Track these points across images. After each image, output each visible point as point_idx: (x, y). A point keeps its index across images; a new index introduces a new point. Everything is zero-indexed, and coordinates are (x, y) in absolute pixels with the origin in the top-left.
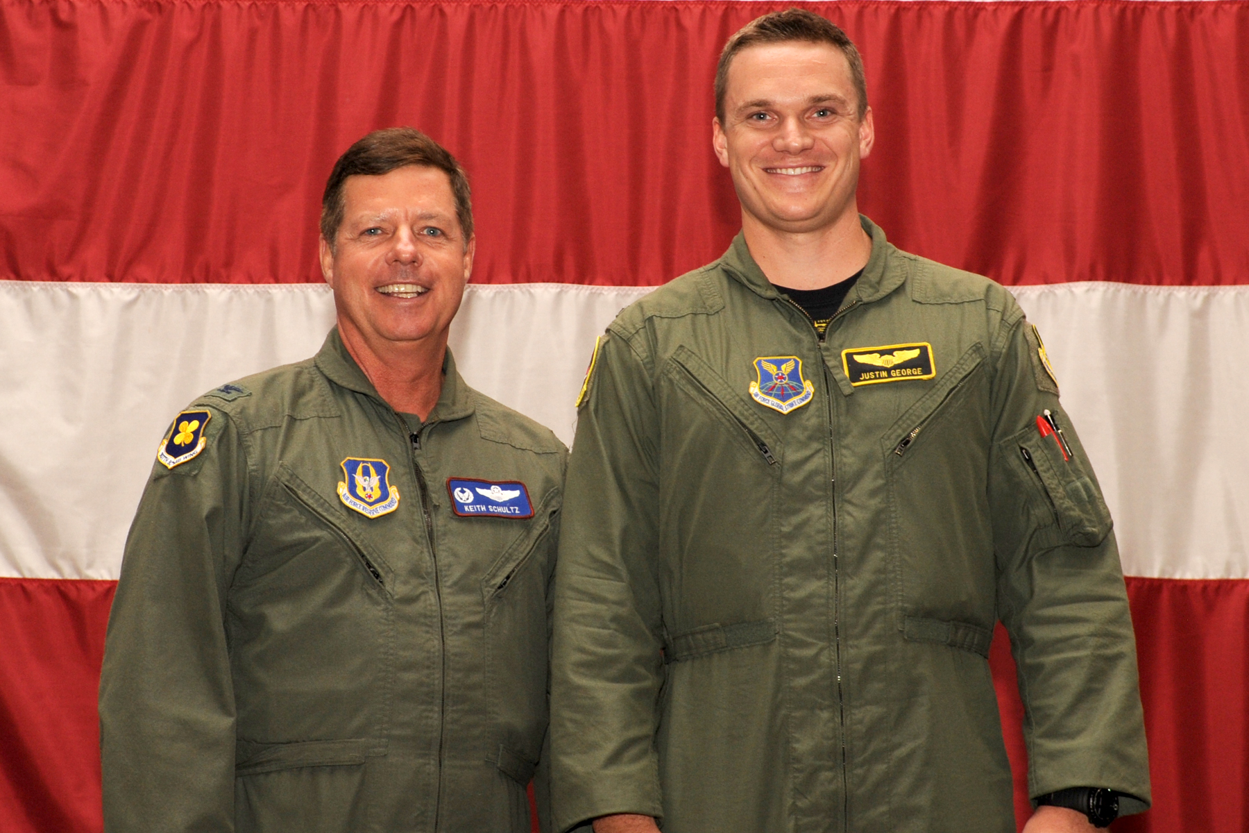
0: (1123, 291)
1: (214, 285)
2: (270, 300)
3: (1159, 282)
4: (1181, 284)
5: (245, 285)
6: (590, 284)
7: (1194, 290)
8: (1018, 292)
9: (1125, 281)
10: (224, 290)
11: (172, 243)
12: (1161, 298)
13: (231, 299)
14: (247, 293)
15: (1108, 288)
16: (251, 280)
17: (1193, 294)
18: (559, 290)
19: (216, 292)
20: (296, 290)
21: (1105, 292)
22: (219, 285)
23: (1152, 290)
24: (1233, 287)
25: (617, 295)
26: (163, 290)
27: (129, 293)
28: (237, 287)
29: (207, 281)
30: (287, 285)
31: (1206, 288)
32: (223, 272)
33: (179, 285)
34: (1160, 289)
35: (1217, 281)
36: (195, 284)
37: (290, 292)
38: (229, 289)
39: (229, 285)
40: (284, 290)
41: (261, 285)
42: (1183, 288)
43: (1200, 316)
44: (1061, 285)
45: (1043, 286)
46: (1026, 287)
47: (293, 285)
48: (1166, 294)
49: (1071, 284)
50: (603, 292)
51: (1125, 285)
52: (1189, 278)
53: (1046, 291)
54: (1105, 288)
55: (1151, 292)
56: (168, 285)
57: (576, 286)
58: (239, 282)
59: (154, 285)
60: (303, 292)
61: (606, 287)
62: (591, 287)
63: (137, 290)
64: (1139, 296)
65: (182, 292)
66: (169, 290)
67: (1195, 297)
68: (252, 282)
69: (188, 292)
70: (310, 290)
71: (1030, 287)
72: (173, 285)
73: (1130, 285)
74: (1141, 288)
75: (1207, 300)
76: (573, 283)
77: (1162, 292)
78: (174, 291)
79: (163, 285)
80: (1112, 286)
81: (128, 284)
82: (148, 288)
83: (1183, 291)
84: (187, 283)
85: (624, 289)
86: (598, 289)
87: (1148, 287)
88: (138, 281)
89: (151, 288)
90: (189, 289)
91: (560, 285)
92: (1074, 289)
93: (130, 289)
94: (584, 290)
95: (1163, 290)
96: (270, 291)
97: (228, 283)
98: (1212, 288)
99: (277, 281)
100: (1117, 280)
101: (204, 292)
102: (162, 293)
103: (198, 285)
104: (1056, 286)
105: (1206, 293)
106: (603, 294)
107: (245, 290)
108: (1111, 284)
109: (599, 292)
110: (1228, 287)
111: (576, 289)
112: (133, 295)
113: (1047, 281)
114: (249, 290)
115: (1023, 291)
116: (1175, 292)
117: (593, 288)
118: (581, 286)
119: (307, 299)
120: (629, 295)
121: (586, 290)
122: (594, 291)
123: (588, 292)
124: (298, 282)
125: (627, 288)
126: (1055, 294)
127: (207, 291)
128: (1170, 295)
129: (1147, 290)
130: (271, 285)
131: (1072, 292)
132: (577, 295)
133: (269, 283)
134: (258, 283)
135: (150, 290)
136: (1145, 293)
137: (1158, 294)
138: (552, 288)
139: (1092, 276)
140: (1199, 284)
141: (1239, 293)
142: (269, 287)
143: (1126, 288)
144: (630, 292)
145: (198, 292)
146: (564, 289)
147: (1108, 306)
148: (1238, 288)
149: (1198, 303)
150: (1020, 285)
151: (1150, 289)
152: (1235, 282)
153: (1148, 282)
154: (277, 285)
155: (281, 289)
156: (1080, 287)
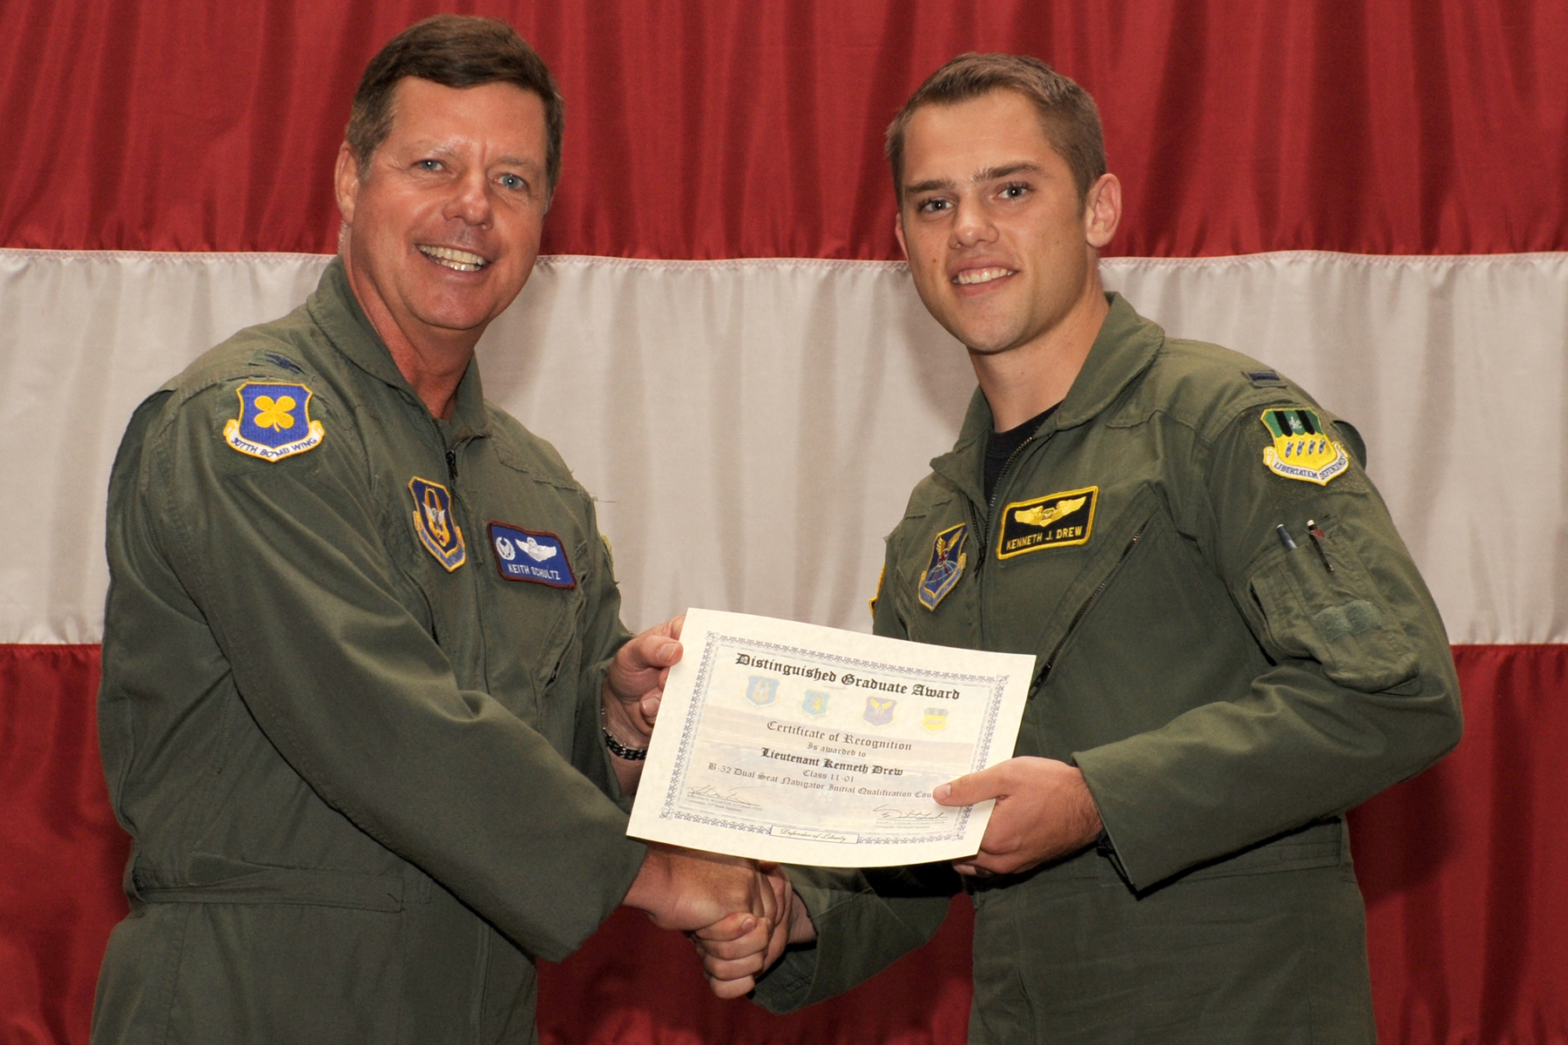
0: (1339, 262)
1: (128, 252)
2: (203, 274)
3: (1388, 251)
4: (1418, 253)
5: (171, 254)
6: (630, 256)
7: (1434, 261)
8: (1199, 265)
9: (1341, 250)
10: (142, 259)
11: (73, 195)
12: (1390, 273)
13: (151, 272)
14: (173, 263)
15: (1318, 259)
16: (179, 247)
17: (1435, 264)
18: (588, 264)
19: (132, 262)
20: (238, 261)
21: (1315, 263)
22: (136, 252)
23: (1378, 260)
24: (1487, 257)
25: (665, 271)
26: (61, 259)
27: (16, 262)
28: (160, 255)
29: (120, 248)
30: (227, 254)
31: (1452, 257)
32: (141, 235)
33: (83, 252)
34: (1389, 260)
35: (1466, 247)
36: (104, 251)
37: (230, 263)
38: (149, 258)
39: (150, 253)
40: (223, 261)
41: (191, 254)
42: (1419, 257)
43: (1442, 294)
44: (1256, 255)
45: (1233, 257)
46: (1210, 259)
47: (235, 254)
48: (1398, 265)
49: (1269, 254)
50: (647, 267)
51: (1342, 255)
52: (1428, 244)
53: (1236, 263)
54: (1314, 259)
55: (1377, 264)
56: (68, 252)
57: (610, 259)
58: (163, 250)
59: (49, 251)
60: (248, 263)
61: (651, 261)
62: (631, 260)
63: (26, 258)
64: (1360, 268)
65: (85, 261)
66: (69, 259)
67: (1436, 269)
68: (180, 249)
69: (95, 261)
70: (257, 261)
71: (1215, 259)
72: (75, 252)
73: (1348, 255)
74: (1363, 259)
75: (1452, 274)
76: (607, 255)
77: (1391, 263)
78: (75, 259)
79: (61, 252)
80: (1324, 256)
81: (13, 250)
82: (41, 256)
83: (1421, 261)
84: (93, 249)
85: (675, 263)
86: (640, 264)
87: (1373, 257)
88: (27, 246)
89: (45, 255)
90: (95, 257)
91: (591, 257)
92: (1272, 261)
93: (16, 256)
94: (622, 265)
95: (1394, 261)
96: (204, 261)
97: (149, 250)
98: (1459, 257)
99: (213, 248)
100: (1331, 249)
101: (116, 261)
102: (59, 262)
103: (109, 252)
104: (1249, 256)
105: (1451, 265)
106: (647, 270)
107: (170, 259)
108: (1323, 253)
109: (641, 266)
110: (1480, 257)
111: (612, 263)
112: (20, 265)
113: (1237, 249)
114: (176, 259)
115: (1206, 265)
116: (1409, 264)
117: (633, 263)
118: (617, 259)
119: (253, 273)
120: (681, 272)
121: (626, 264)
122: (634, 266)
123: (627, 267)
124: (241, 251)
125: (679, 262)
126: (1247, 268)
127: (120, 260)
128: (1402, 267)
129: (1371, 261)
130: (205, 254)
131: (1269, 265)
132: (613, 271)
133: (203, 251)
134: (189, 251)
135: (43, 258)
136: (1369, 265)
137: (1386, 266)
138: (579, 261)
139: (1297, 244)
140: (1442, 253)
141: (1493, 265)
142: (203, 257)
143: (1343, 259)
144: (682, 268)
145: (108, 262)
146: (595, 262)
147: (1319, 281)
148: (1493, 256)
149: (1439, 278)
150: (1202, 256)
151: (1376, 260)
152: (1489, 251)
153: (1373, 251)
154: (213, 254)
155: (220, 259)
156: (1280, 259)
